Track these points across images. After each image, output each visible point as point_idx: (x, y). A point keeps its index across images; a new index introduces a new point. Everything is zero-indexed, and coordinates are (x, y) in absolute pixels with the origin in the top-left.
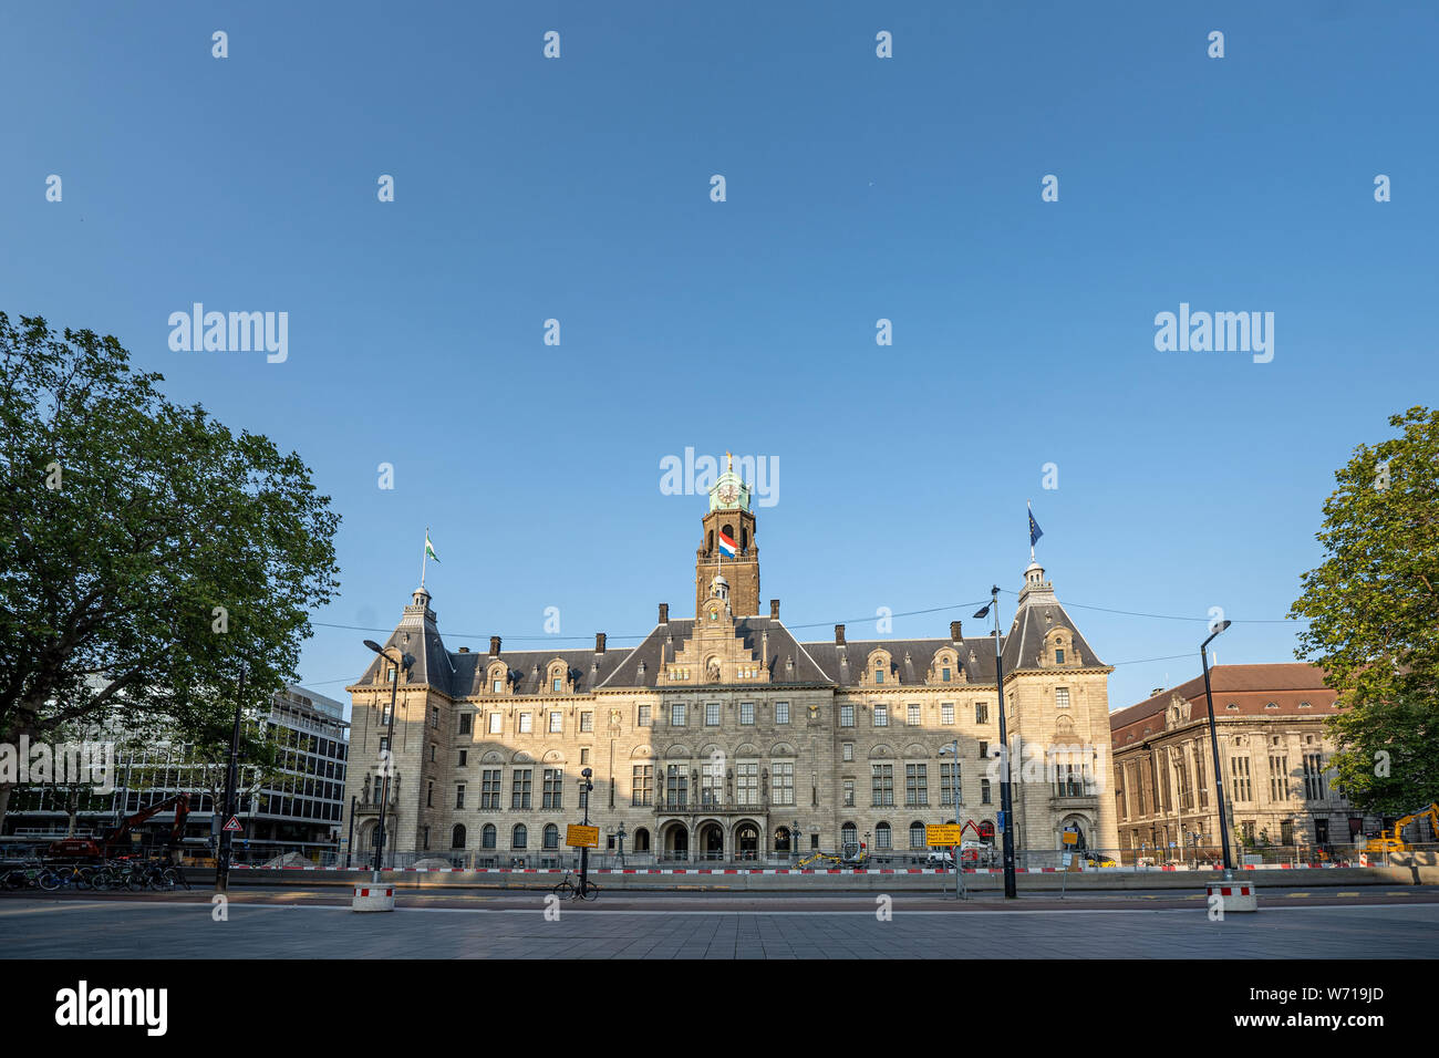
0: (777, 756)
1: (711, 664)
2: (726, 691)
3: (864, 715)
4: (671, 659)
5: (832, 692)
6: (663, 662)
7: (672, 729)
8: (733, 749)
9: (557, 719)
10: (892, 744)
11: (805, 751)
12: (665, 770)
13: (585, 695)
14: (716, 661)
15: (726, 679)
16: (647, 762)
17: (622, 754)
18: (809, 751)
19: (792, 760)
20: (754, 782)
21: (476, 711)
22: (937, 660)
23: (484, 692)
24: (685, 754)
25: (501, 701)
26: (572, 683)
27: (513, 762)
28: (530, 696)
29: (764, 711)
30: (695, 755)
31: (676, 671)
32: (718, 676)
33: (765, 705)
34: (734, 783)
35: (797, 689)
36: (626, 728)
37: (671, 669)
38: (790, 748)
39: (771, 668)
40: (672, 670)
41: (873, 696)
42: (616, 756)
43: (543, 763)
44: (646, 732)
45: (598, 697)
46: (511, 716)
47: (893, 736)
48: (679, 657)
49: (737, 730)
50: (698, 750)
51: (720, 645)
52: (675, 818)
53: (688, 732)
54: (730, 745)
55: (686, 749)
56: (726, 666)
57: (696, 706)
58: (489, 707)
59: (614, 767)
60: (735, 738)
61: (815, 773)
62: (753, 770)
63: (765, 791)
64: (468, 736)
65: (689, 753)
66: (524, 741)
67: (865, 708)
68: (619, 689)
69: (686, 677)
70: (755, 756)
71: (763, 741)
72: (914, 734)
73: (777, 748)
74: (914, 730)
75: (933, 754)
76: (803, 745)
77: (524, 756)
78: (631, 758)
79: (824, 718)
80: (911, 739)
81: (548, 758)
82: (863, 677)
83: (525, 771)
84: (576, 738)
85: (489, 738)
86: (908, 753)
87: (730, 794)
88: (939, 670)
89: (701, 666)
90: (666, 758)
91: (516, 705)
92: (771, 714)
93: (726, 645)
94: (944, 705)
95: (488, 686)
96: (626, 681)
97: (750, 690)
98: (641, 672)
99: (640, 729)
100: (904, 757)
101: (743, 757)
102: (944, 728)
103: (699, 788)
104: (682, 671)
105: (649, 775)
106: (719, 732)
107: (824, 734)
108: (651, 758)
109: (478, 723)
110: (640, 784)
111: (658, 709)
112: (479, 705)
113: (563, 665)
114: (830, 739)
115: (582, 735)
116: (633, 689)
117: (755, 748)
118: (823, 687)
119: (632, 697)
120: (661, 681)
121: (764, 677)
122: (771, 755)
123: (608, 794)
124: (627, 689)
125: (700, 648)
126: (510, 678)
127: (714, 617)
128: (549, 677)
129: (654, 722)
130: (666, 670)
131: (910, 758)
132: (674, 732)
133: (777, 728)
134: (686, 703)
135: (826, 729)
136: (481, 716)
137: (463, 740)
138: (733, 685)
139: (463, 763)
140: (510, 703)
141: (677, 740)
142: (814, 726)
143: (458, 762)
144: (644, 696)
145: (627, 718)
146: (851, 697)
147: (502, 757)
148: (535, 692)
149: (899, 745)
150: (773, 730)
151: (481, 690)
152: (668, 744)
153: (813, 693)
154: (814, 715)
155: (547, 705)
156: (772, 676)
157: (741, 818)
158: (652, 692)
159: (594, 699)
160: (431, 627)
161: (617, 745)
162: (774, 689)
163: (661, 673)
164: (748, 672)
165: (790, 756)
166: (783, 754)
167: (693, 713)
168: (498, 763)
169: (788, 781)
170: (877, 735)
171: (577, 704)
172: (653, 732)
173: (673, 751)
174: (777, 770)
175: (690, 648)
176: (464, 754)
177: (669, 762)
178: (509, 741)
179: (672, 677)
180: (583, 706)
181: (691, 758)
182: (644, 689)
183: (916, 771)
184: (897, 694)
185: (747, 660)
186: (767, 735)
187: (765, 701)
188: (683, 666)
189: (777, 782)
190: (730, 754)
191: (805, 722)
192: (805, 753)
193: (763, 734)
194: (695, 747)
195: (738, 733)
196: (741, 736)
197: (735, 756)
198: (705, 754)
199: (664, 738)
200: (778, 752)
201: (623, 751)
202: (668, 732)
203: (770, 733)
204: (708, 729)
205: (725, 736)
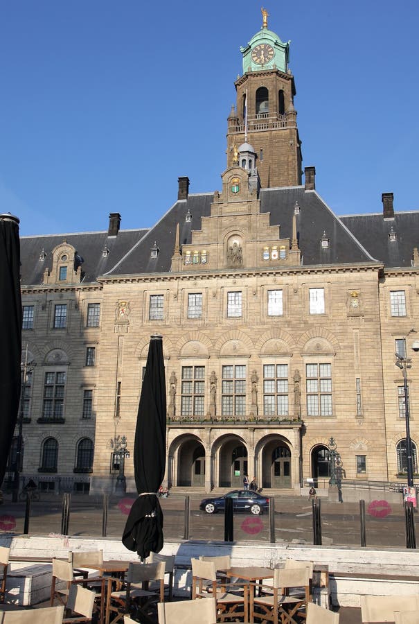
0: (311, 354)
2: (251, 276)
3: (418, 302)
4: (186, 240)
5: (375, 275)
6: (177, 244)
7: (188, 322)
8: (258, 345)
9: (62, 313)
11: (345, 347)
12: (179, 371)
13: (93, 284)
15: (249, 262)
17: (130, 353)
18: (351, 347)
19: (329, 359)
20: (284, 388)
24: (201, 352)
26: (79, 271)
29: (296, 298)
30: (214, 353)
31: (192, 254)
33: (296, 292)
35: (334, 272)
36: (134, 322)
37: (187, 251)
38: (326, 345)
39: (302, 247)
40: (189, 252)
42: (122, 355)
43: (44, 364)
44: (157, 327)
45: (105, 286)
48: (197, 237)
49: (262, 323)
50: (216, 348)
51: (243, 221)
52: (188, 431)
53: (205, 326)
54: (254, 342)
55: (203, 346)
56: (249, 246)
57: (216, 295)
59: (121, 368)
60: (260, 332)
61: (358, 376)
62: (283, 372)
65: (206, 352)
66: (25, 338)
67: (418, 293)
68: (128, 276)
69: (204, 260)
70: (285, 355)
71: (294, 336)
73: (311, 345)
76: (342, 341)
78: (141, 357)
79: (367, 307)
81: (50, 359)
82: (416, 255)
89: (220, 247)
90: (181, 357)
92: (302, 302)
93: (249, 221)
96: (136, 266)
97: (278, 274)
98: (154, 255)
99: (150, 323)
101: (271, 355)
104: (200, 253)
106: (242, 326)
107: (368, 326)
113: (70, 251)
114: (376, 334)
115: (88, 331)
116: (143, 276)
117: (284, 344)
118: (366, 268)
119: (142, 285)
120: (176, 265)
121: (294, 257)
122: (302, 354)
123: (112, 403)
124: (137, 276)
125: (220, 227)
127: (235, 189)
128: (55, 265)
129: (168, 314)
130: (181, 252)
132: (191, 326)
133: (310, 320)
134: (203, 291)
135: (371, 320)
138: (258, 269)
141: (193, 335)
142: (356, 316)
144: (156, 283)
145: (136, 310)
146: (402, 280)
150: (306, 322)
152: (184, 340)
153: (353, 276)
154: (355, 303)
155: (51, 297)
156: (303, 256)
157: (267, 432)
158: (165, 279)
159: (102, 288)
161: (124, 341)
162: (306, 272)
163: (176, 256)
164: (275, 253)
165: (327, 355)
166: (318, 352)
167: (211, 302)
169: (326, 387)
171: (83, 295)
172: (166, 326)
173: (189, 349)
174: (312, 372)
175: (207, 225)
179: (188, 259)
180: (89, 296)
181: (210, 357)
182: (156, 275)
185: (274, 238)
186: (299, 329)
187: (295, 286)
188: (200, 248)
189: (312, 387)
190: (254, 353)
191: (345, 311)
192: (346, 351)
193: (294, 327)
194: (214, 344)
195: (264, 327)
196: (268, 329)
197: (260, 355)
198: (226, 353)
199: (177, 333)
200: (313, 350)
201: (131, 350)
202: (182, 326)
203: (302, 325)
204: (229, 322)
205: (249, 330)
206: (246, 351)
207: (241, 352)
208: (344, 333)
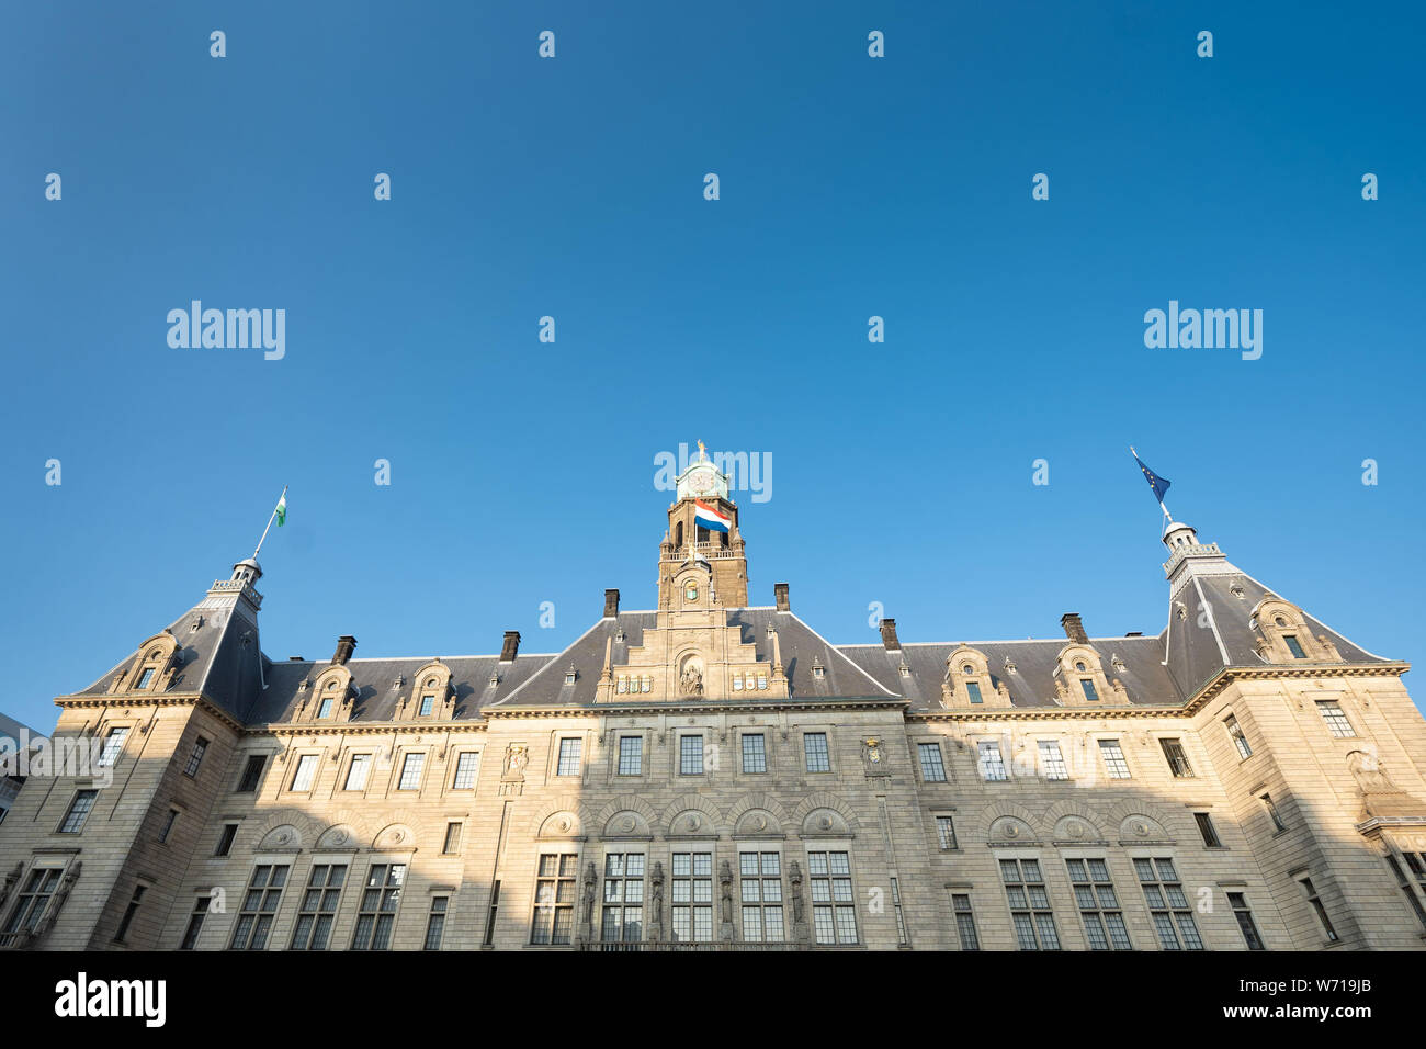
0: (816, 837)
1: (687, 668)
2: (716, 711)
3: (961, 760)
4: (622, 659)
5: (899, 715)
6: (607, 664)
7: (617, 781)
8: (731, 820)
9: (416, 765)
10: (1025, 814)
11: (868, 825)
12: (601, 862)
13: (472, 722)
14: (696, 663)
15: (713, 691)
16: (569, 847)
17: (521, 830)
18: (876, 825)
19: (845, 845)
20: (773, 892)
21: (276, 750)
22: (1067, 664)
23: (300, 717)
24: (638, 831)
25: (326, 732)
26: (452, 702)
27: (319, 849)
28: (377, 724)
29: (784, 748)
30: (658, 834)
31: (628, 678)
32: (700, 687)
33: (784, 737)
34: (735, 892)
35: (839, 708)
36: (534, 779)
37: (620, 674)
38: (838, 821)
39: (789, 673)
40: (623, 676)
41: (971, 726)
42: (509, 834)
43: (373, 850)
44: (569, 786)
45: (493, 723)
46: (335, 758)
47: (1025, 801)
48: (635, 656)
49: (737, 784)
50: (665, 822)
51: (703, 636)
53: (647, 787)
54: (724, 814)
55: (641, 820)
56: (712, 669)
57: (662, 739)
58: (302, 743)
59: (503, 857)
60: (733, 799)
61: (893, 873)
62: (771, 867)
63: (799, 916)
64: (248, 797)
65: (647, 830)
66: (347, 806)
67: (960, 746)
69: (646, 687)
70: (773, 836)
71: (786, 806)
72: (1062, 796)
73: (814, 820)
74: (1061, 788)
75: (1113, 839)
76: (862, 814)
77: (342, 837)
78: (539, 838)
79: (894, 762)
80: (1060, 806)
81: (385, 841)
82: (947, 692)
83: (335, 866)
84: (442, 800)
85: (287, 799)
86: (1063, 835)
87: (728, 920)
88: (1075, 680)
89: (671, 670)
90: (604, 838)
91: (349, 740)
92: (796, 753)
93: (712, 638)
94: (1103, 742)
95: (310, 707)
96: (543, 693)
97: (757, 710)
98: (570, 682)
99: (559, 781)
100: (1057, 844)
101: (751, 837)
102: (1115, 785)
103: (666, 904)
104: (639, 678)
105: (568, 875)
106: (704, 788)
107: (898, 791)
108: (576, 839)
109: (275, 773)
110: (549, 892)
111: (595, 742)
112: (284, 740)
113: (442, 674)
114: (912, 803)
115: (454, 794)
116: (552, 708)
117: (771, 819)
118: (884, 705)
119: (552, 722)
120: (602, 695)
121: (779, 689)
123: (483, 917)
124: (543, 708)
125: (669, 643)
126: (350, 693)
127: (691, 595)
128: (416, 693)
129: (587, 768)
130: (611, 676)
131: (1069, 844)
132: (622, 787)
133: (810, 780)
134: (643, 733)
135: (902, 782)
136: (283, 759)
137: (240, 803)
138: (726, 702)
139: (224, 850)
140: (340, 736)
141: (627, 802)
142: (879, 776)
143: (214, 846)
144: (571, 720)
145: (538, 760)
146: (933, 727)
147: (298, 837)
148: (388, 716)
149: (1041, 819)
150: (803, 784)
151: (297, 713)
152: (610, 809)
153: (868, 716)
154: (875, 755)
155: (402, 739)
156: (791, 688)
158: (586, 714)
159: (485, 728)
160: (246, 613)
161: (514, 811)
162: (798, 709)
163: (604, 680)
164: (750, 681)
165: (841, 836)
166: (825, 832)
167: (656, 751)
168: (288, 851)
169: (843, 893)
170: (994, 797)
171: (455, 738)
172: (584, 787)
173: (618, 826)
174: (817, 866)
175: (652, 642)
176: (231, 830)
177: (609, 848)
178: (321, 806)
179: (622, 687)
180: (463, 741)
181: (651, 839)
182: (572, 707)
183: (1090, 875)
184: (1012, 723)
185: (748, 660)
186: (792, 794)
187: (783, 729)
188: (640, 671)
189: (819, 892)
190: (725, 832)
191: (861, 768)
192: (869, 830)
193: (787, 793)
194: (660, 816)
195: (739, 789)
196: (744, 794)
197: (735, 837)
198: (679, 832)
199: (600, 797)
200: (816, 829)
201: (522, 824)
202: (609, 787)
203: (798, 789)
204: (683, 781)
205: (715, 795)
206: (711, 829)
207: (703, 831)
208: (863, 801)
